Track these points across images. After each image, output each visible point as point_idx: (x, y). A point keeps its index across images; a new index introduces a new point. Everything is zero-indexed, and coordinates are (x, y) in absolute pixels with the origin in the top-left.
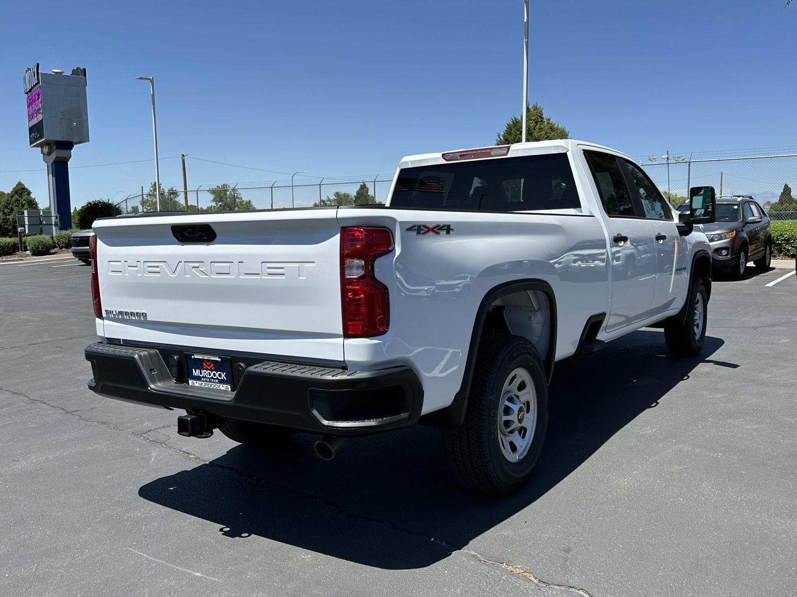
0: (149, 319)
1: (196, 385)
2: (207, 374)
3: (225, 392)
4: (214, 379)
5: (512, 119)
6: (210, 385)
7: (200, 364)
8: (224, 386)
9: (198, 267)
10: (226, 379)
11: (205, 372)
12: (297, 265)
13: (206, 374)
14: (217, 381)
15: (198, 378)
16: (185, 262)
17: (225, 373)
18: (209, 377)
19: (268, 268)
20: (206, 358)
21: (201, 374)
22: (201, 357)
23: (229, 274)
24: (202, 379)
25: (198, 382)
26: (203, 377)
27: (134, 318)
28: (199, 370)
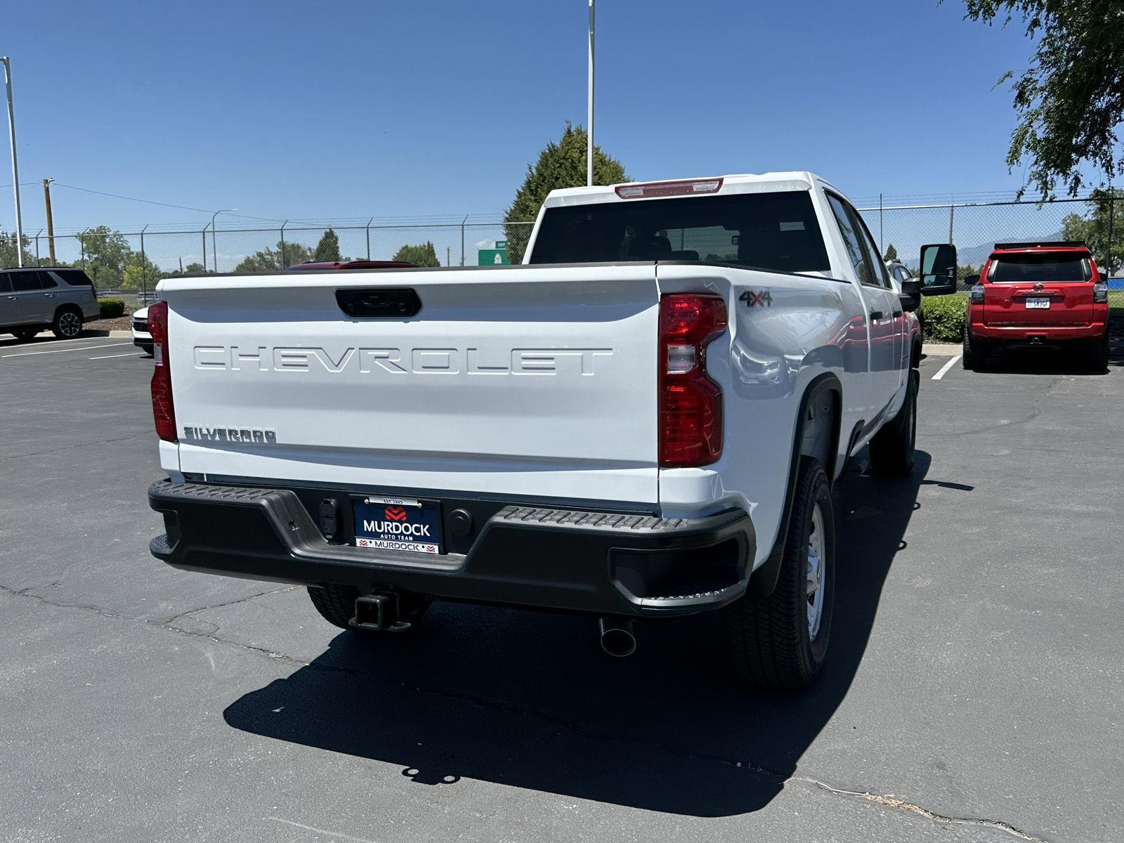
0: (278, 441)
1: (369, 545)
2: (392, 529)
3: (430, 555)
4: (405, 535)
5: (548, 146)
6: (397, 546)
7: (379, 513)
8: (426, 546)
9: (387, 357)
10: (428, 535)
11: (388, 525)
12: (580, 354)
13: (389, 528)
14: (411, 539)
15: (374, 535)
16: (360, 349)
17: (427, 526)
18: (395, 532)
19: (523, 358)
20: (392, 503)
21: (380, 528)
22: (381, 502)
23: (448, 368)
24: (382, 536)
25: (373, 541)
26: (384, 533)
27: (248, 440)
28: (376, 522)
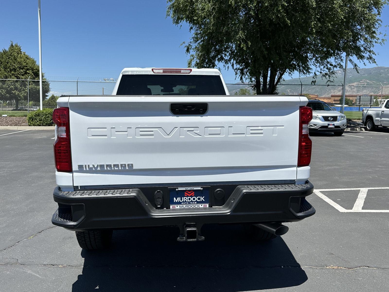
0: (134, 168)
1: (176, 208)
2: (187, 200)
3: (205, 209)
4: (193, 202)
5: (3, 50)
6: (190, 206)
7: (182, 194)
8: (203, 205)
9: (193, 131)
10: (204, 200)
11: (185, 198)
12: (272, 128)
13: (186, 200)
14: (196, 203)
15: (179, 203)
16: (181, 127)
17: (204, 197)
18: (188, 201)
19: (251, 130)
20: (189, 189)
21: (181, 200)
22: (184, 189)
23: (220, 134)
24: (182, 203)
25: (179, 206)
26: (183, 202)
27: (117, 169)
28: (180, 198)
